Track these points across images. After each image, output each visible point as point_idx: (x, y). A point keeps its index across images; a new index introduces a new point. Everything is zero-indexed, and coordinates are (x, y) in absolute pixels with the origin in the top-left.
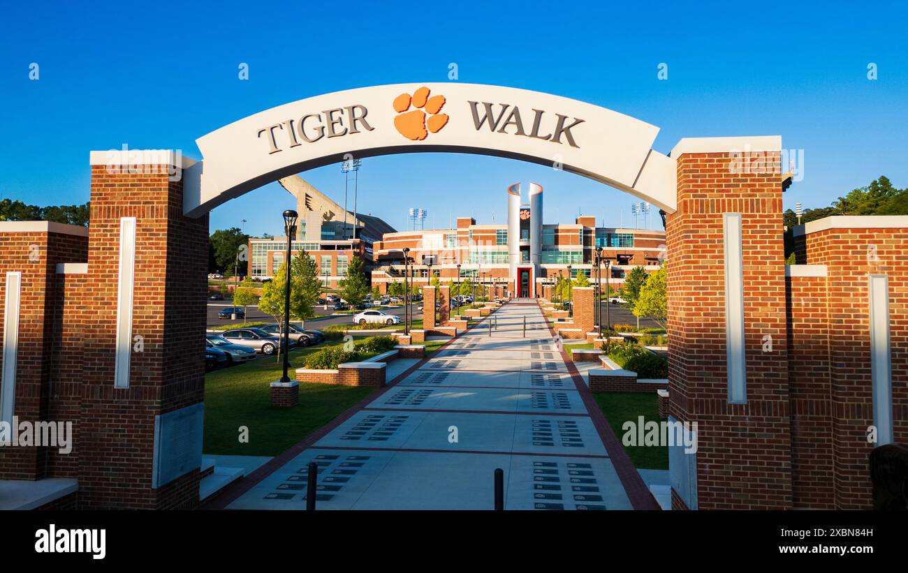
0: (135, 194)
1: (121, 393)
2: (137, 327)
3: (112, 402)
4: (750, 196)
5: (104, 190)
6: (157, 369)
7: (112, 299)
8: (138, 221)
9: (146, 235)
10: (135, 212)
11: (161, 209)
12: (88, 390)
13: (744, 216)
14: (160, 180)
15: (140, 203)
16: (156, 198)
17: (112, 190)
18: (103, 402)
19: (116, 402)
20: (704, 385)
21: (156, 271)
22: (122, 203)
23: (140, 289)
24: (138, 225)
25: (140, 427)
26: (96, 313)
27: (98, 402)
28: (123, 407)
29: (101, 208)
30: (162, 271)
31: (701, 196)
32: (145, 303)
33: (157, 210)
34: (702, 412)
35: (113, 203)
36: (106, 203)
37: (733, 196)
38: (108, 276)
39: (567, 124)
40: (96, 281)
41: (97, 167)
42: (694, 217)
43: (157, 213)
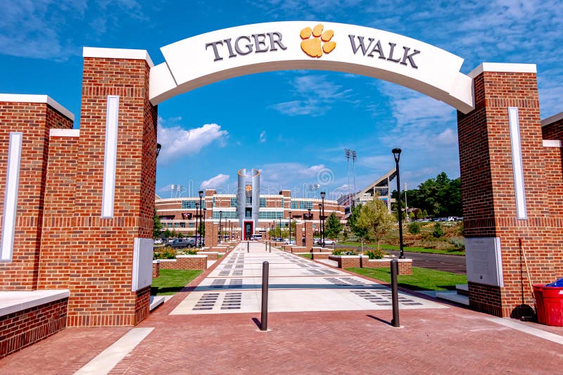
0: (118, 79)
1: (107, 221)
2: (120, 174)
3: (98, 229)
4: (521, 98)
5: (93, 75)
6: (136, 205)
7: (99, 153)
8: (120, 98)
9: (127, 108)
10: (118, 92)
11: (139, 91)
12: (79, 220)
13: (519, 109)
14: (138, 71)
15: (122, 86)
16: (135, 83)
17: (100, 76)
18: (91, 229)
19: (102, 229)
20: (503, 209)
21: (135, 134)
22: (108, 85)
23: (122, 146)
24: (121, 102)
25: (122, 246)
26: (87, 163)
27: (87, 229)
28: (108, 232)
29: (91, 89)
30: (139, 134)
31: (495, 97)
32: (126, 157)
33: (136, 91)
34: (503, 225)
35: (101, 85)
36: (95, 85)
37: (512, 97)
38: (96, 137)
39: (409, 53)
40: (86, 140)
41: (88, 58)
42: (491, 109)
43: (136, 93)
